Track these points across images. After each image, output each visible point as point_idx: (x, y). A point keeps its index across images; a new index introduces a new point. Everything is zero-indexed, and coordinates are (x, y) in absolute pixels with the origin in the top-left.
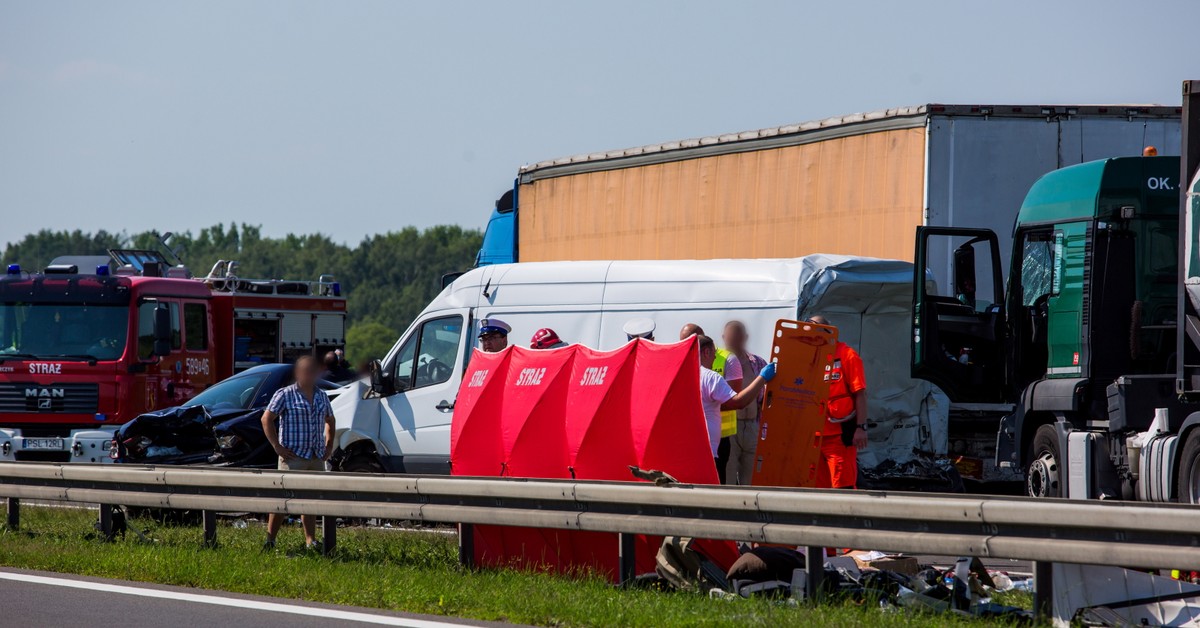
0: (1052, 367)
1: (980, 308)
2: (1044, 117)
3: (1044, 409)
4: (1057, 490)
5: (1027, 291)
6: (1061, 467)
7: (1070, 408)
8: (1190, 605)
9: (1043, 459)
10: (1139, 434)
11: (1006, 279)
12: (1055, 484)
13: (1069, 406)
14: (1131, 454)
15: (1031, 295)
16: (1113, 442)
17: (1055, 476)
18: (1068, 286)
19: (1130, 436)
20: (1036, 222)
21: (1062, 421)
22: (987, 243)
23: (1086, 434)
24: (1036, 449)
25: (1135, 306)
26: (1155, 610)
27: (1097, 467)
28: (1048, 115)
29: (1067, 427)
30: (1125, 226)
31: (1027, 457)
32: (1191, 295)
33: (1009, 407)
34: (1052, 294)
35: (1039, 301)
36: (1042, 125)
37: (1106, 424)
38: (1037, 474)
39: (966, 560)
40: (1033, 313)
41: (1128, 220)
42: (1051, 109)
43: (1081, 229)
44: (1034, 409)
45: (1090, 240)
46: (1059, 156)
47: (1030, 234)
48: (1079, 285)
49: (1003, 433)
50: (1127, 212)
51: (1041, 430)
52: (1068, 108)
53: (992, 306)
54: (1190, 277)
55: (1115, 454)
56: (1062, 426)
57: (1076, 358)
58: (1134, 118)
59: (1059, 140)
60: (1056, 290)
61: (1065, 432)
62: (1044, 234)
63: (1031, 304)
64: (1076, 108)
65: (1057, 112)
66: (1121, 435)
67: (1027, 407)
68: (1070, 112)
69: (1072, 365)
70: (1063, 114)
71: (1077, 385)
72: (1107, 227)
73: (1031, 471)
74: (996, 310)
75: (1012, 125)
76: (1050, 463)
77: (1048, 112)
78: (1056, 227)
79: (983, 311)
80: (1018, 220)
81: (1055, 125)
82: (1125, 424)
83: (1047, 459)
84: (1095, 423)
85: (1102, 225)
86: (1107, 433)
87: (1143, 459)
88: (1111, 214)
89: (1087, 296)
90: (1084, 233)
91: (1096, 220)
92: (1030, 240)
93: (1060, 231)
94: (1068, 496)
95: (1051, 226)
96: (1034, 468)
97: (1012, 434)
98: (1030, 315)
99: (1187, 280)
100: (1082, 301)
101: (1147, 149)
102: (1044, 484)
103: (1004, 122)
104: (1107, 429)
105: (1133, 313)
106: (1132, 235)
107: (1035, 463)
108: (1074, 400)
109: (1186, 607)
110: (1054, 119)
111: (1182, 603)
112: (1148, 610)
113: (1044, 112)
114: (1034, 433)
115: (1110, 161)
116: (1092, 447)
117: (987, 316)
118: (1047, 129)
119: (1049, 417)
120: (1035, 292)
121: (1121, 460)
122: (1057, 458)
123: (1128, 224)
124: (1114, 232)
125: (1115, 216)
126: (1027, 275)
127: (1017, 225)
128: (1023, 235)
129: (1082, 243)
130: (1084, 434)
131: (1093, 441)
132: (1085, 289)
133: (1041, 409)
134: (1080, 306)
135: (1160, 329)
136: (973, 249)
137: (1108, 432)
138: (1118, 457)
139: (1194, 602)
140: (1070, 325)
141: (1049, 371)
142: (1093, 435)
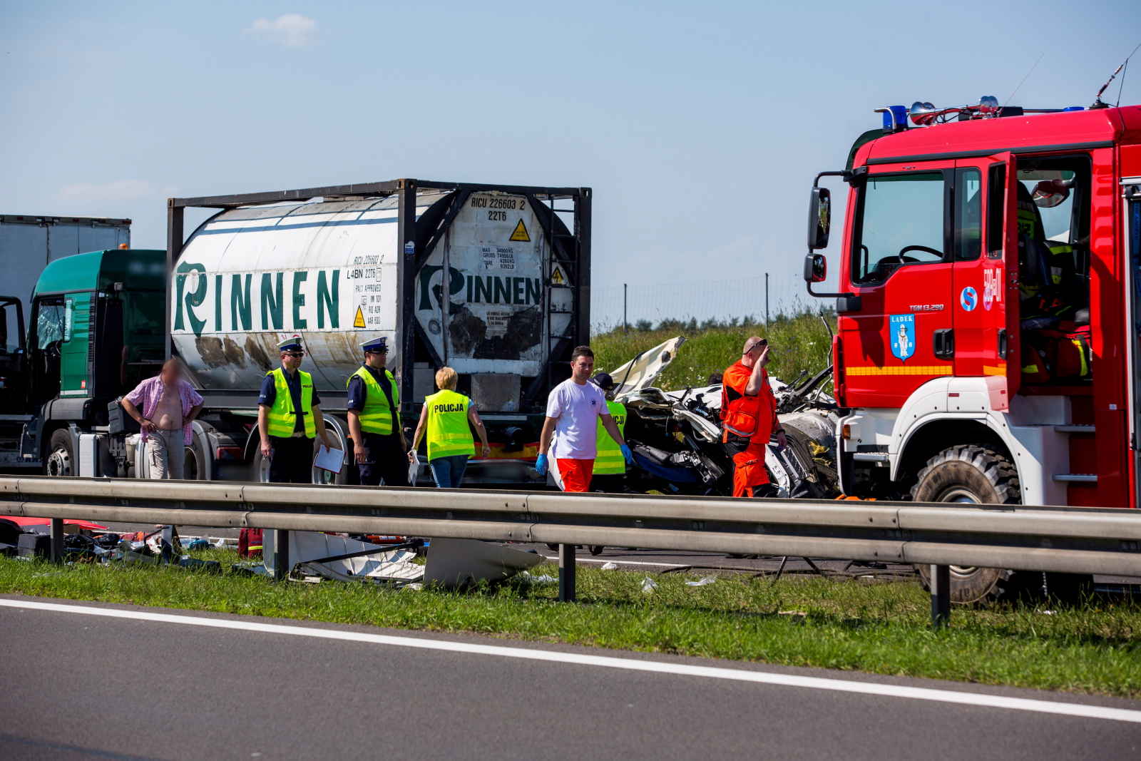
0: (64, 390)
1: (10, 350)
2: (38, 224)
3: (60, 419)
4: (71, 471)
5: (41, 339)
6: (73, 457)
7: (81, 418)
8: (371, 559)
9: (59, 452)
10: (134, 435)
11: (27, 331)
12: (68, 470)
13: (80, 417)
14: (128, 449)
15: (43, 342)
16: (111, 441)
17: (67, 464)
18: (77, 336)
19: (128, 437)
20: (50, 293)
21: (73, 427)
22: (14, 306)
23: (94, 435)
24: (53, 446)
25: (124, 349)
26: (348, 564)
27: (101, 457)
28: (40, 222)
29: (77, 431)
30: (116, 296)
31: (46, 451)
32: (175, 342)
33: (28, 417)
34: (63, 341)
35: (49, 346)
36: (36, 229)
37: (108, 428)
38: (54, 464)
39: (168, 528)
40: (46, 354)
41: (118, 291)
42: (43, 218)
43: (87, 297)
44: (52, 418)
45: (93, 305)
46: (48, 250)
47: (42, 301)
48: (86, 335)
49: (25, 434)
50: (118, 286)
51: (56, 434)
52: (54, 218)
53: (18, 349)
54: (176, 329)
55: (113, 448)
56: (74, 430)
57: (84, 384)
58: (96, 226)
59: (48, 239)
60: (67, 338)
61: (76, 434)
62: (56, 301)
63: (44, 347)
64: (59, 218)
65: (46, 220)
66: (120, 436)
67: (47, 417)
68: (55, 221)
69: (80, 388)
70: (50, 222)
71: (86, 402)
72: (105, 296)
73: (49, 461)
74: (21, 352)
75: (17, 228)
76: (64, 455)
77: (40, 220)
78: (66, 296)
79: (12, 352)
80: (36, 291)
81: (45, 229)
82: (123, 429)
83: (62, 452)
84: (98, 428)
85: (101, 295)
86: (107, 436)
87: (138, 454)
88: (106, 288)
89: (92, 342)
90: (89, 300)
91: (98, 291)
92: (43, 305)
93: (69, 298)
94: (79, 475)
95: (63, 295)
96: (52, 458)
97: (33, 436)
98: (44, 356)
99: (173, 332)
100: (88, 346)
101: (121, 245)
102: (60, 470)
103: (12, 226)
104: (107, 432)
105: (123, 355)
106: (121, 302)
107: (52, 456)
108: (83, 412)
109: (369, 561)
110: (44, 225)
111: (366, 558)
112: (343, 565)
113: (38, 220)
114: (51, 434)
115: (106, 252)
116: (98, 443)
117: (15, 355)
118: (40, 231)
119: (64, 424)
120: (46, 339)
121: (118, 453)
122: (70, 452)
123: (118, 295)
124: (110, 300)
125: (110, 289)
126: (40, 328)
127: (35, 295)
128: (38, 301)
129: (88, 307)
130: (93, 436)
131: (98, 440)
132: (90, 338)
133: (55, 419)
134: (87, 349)
135: (139, 365)
136: (5, 310)
137: (109, 434)
138: (115, 450)
139: (374, 557)
140: (79, 362)
141: (62, 393)
142: (98, 436)
